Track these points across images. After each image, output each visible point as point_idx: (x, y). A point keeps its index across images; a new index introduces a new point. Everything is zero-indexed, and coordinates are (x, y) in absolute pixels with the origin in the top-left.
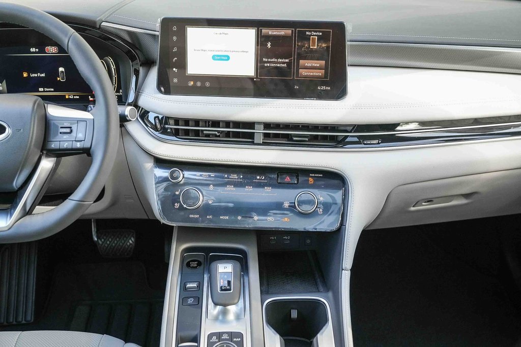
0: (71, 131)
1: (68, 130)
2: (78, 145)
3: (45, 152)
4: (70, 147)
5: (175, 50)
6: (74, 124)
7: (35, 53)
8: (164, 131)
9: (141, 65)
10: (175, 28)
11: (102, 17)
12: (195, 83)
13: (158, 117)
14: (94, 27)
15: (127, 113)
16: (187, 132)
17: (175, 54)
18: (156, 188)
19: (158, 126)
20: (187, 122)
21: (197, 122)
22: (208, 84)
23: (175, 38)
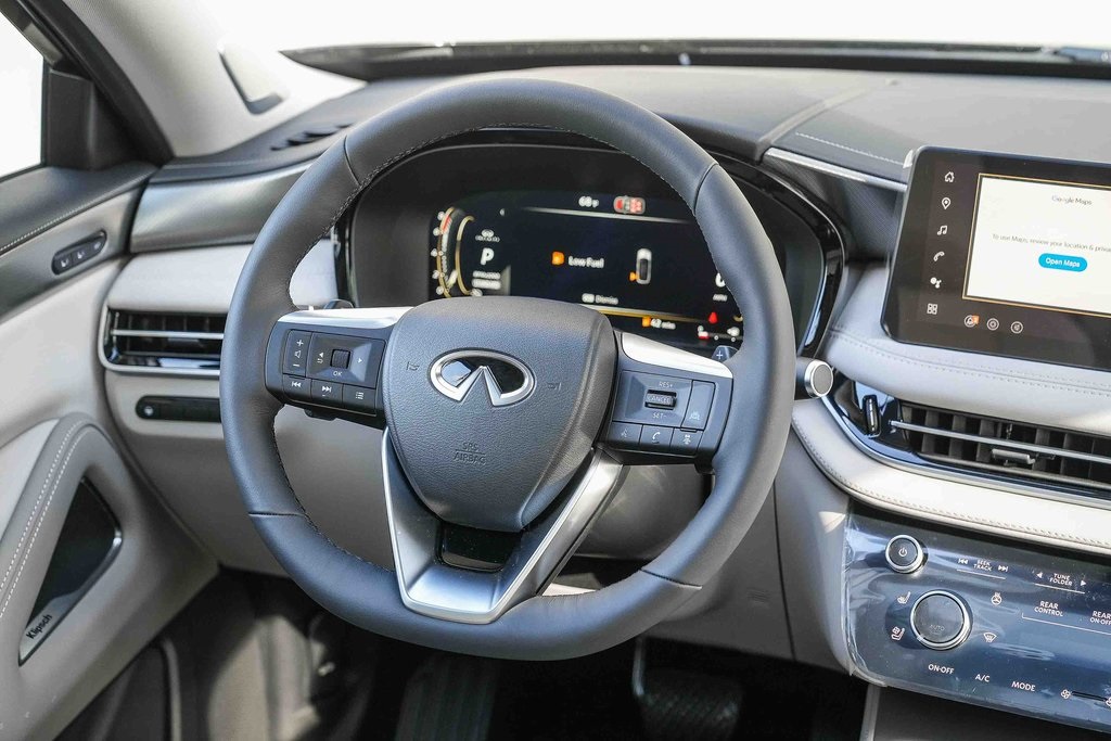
0: (674, 404)
1: (667, 400)
2: (687, 440)
3: (600, 447)
4: (665, 441)
5: (943, 231)
6: (683, 386)
7: (591, 209)
8: (886, 436)
9: (847, 263)
10: (949, 178)
11: (772, 136)
12: (983, 321)
13: (874, 398)
14: (749, 159)
15: (808, 376)
16: (942, 446)
17: (942, 243)
18: (848, 579)
19: (873, 421)
20: (945, 418)
21: (973, 423)
22: (1017, 327)
23: (946, 202)
